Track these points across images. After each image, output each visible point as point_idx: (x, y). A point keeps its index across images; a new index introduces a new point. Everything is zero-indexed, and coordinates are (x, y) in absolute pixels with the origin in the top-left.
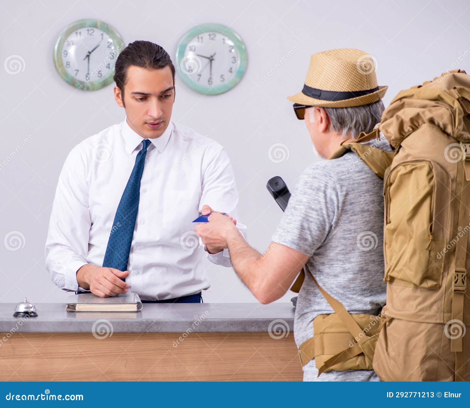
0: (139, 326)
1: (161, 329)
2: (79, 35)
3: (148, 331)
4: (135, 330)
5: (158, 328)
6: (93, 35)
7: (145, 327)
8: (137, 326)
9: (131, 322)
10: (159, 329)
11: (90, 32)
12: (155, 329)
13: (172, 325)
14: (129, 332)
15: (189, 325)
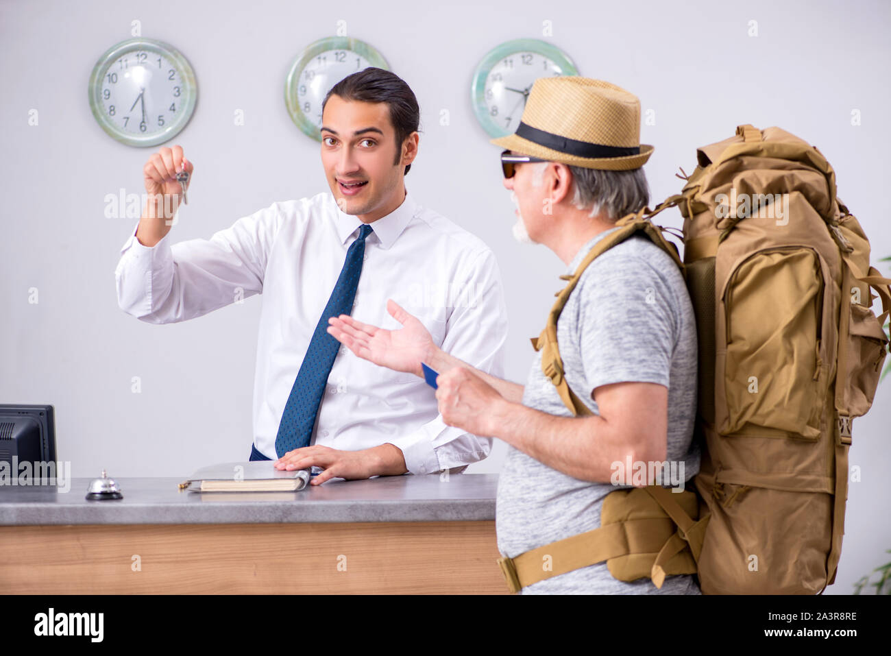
0: (271, 512)
1: (306, 516)
2: (322, 61)
3: (285, 520)
4: (266, 519)
5: (301, 516)
6: (344, 61)
7: (281, 514)
8: (269, 514)
9: (260, 507)
10: (303, 517)
11: (340, 57)
12: (296, 517)
13: (323, 511)
14: (258, 521)
15: (349, 510)
